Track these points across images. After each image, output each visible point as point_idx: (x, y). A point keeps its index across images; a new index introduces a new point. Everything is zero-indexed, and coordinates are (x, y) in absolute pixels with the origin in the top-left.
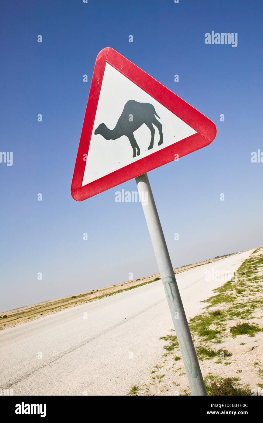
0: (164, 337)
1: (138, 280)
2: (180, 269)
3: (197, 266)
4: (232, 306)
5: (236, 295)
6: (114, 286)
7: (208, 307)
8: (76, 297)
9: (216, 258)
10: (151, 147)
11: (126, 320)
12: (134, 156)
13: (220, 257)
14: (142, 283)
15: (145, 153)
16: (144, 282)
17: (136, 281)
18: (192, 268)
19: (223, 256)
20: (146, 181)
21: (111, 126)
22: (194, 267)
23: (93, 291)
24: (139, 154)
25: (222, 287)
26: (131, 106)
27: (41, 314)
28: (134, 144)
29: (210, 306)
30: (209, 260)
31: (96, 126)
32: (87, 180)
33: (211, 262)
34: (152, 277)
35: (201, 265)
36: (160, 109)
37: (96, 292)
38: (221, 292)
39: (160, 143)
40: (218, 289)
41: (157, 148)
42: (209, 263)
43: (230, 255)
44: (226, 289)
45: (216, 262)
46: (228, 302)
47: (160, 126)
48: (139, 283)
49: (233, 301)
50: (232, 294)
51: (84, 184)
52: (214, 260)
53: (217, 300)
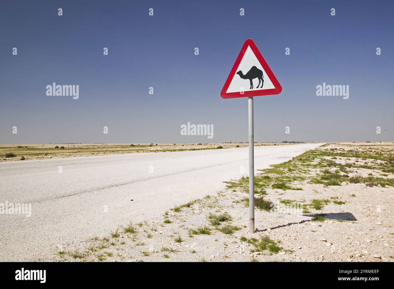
0: (226, 182)
1: (199, 144)
2: (245, 144)
3: (262, 145)
4: (280, 176)
5: (287, 172)
6: (174, 144)
7: (262, 174)
8: (134, 146)
9: (283, 142)
10: (258, 87)
11: (194, 169)
12: (250, 89)
13: (288, 142)
14: (205, 148)
15: (255, 89)
16: (206, 147)
17: (198, 145)
18: (257, 145)
19: (292, 142)
20: (252, 99)
21: (245, 73)
22: (259, 145)
23: (152, 144)
24: (252, 88)
25: (278, 164)
26: (254, 68)
27: (104, 153)
28: (251, 84)
29: (263, 174)
30: (276, 142)
31: (238, 71)
32: (229, 91)
33: (277, 145)
34: (215, 144)
35: (266, 145)
36: (265, 74)
37: (155, 146)
38: (276, 167)
39: (262, 87)
40: (274, 165)
41: (259, 89)
42: (275, 145)
43: (298, 143)
44: (281, 167)
45: (282, 146)
46: (278, 174)
47: (263, 81)
48: (200, 147)
49: (282, 174)
50: (284, 170)
51: (227, 92)
52: (281, 143)
53: (269, 171)
